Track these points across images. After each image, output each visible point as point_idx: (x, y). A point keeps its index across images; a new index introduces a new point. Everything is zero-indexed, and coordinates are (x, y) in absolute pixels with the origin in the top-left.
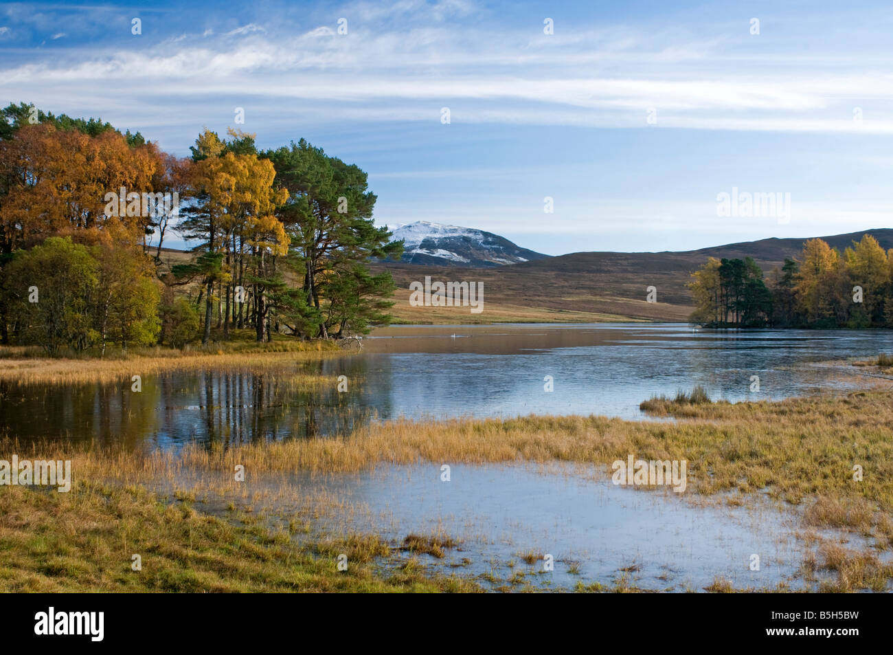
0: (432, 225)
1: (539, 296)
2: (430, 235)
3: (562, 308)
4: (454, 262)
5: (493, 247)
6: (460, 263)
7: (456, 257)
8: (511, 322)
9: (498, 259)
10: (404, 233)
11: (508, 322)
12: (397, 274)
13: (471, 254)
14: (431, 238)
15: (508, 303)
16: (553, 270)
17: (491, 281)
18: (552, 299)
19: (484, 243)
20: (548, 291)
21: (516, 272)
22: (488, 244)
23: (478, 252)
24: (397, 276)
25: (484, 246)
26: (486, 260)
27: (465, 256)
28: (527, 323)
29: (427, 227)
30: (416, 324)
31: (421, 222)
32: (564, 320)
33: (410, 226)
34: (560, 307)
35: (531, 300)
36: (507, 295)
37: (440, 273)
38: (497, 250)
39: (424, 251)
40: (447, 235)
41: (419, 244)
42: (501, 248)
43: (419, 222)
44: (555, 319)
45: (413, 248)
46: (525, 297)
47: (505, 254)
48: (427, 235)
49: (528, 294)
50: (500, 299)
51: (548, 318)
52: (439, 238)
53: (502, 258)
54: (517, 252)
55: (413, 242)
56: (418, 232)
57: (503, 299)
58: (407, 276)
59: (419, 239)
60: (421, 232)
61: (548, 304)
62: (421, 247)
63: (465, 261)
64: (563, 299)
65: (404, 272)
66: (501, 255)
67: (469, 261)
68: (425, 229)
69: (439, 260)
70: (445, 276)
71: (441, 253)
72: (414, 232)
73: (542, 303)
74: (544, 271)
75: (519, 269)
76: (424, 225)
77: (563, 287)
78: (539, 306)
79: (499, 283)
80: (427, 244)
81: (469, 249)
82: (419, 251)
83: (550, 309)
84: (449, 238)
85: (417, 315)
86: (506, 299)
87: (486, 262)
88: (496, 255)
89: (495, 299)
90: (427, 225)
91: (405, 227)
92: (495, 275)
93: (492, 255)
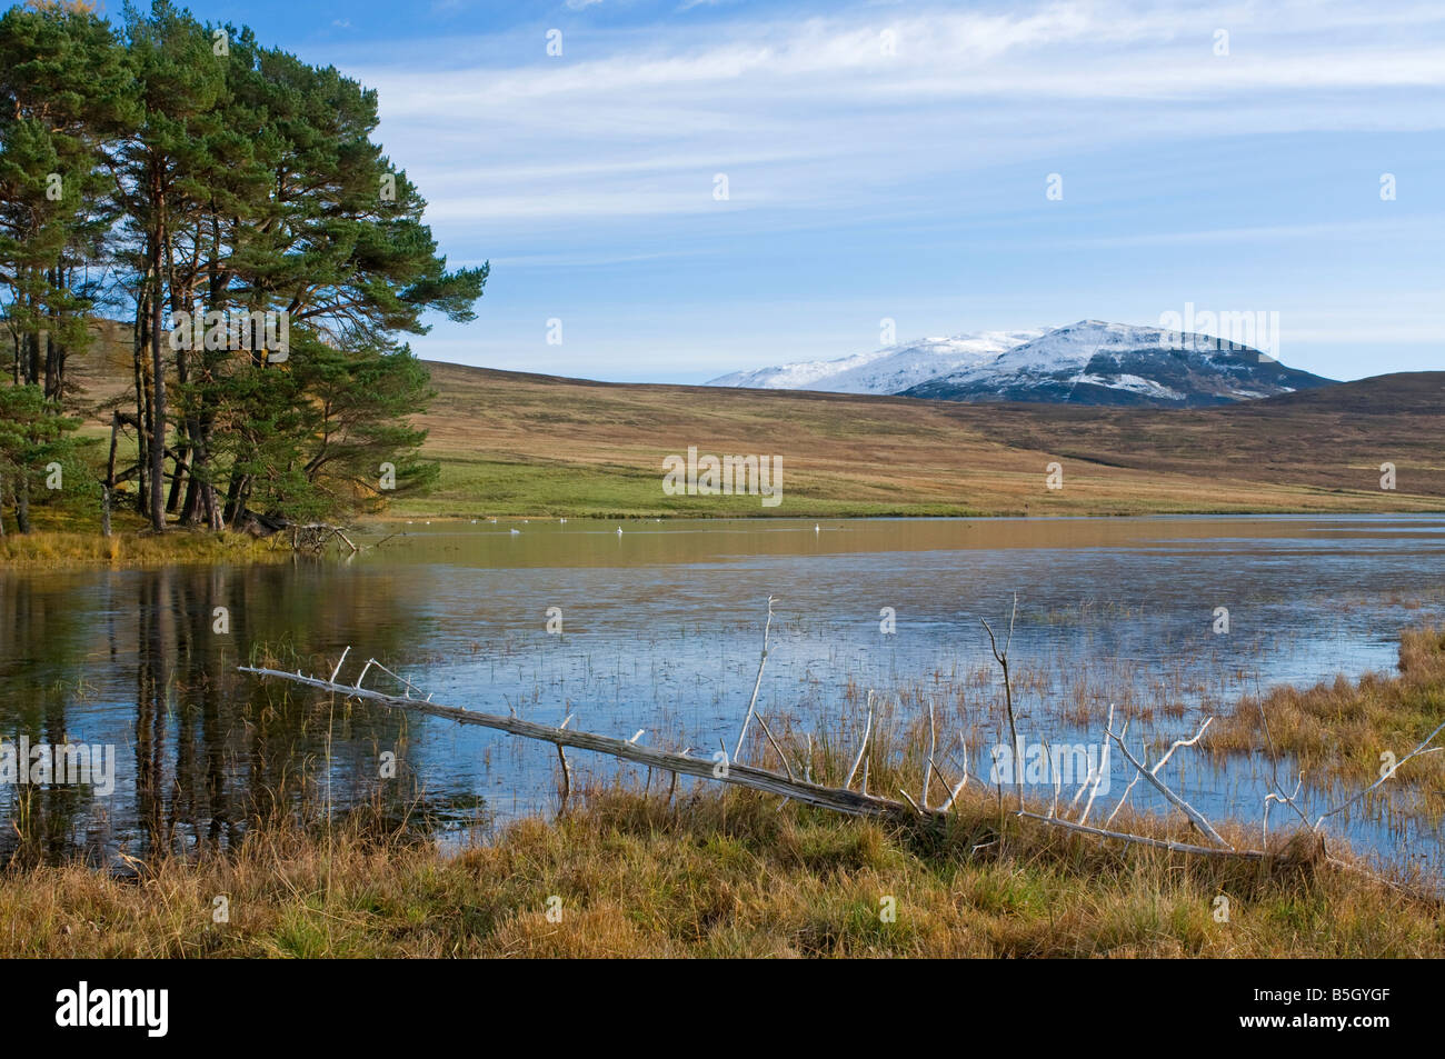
0: (1111, 328)
1: (1300, 461)
2: (1106, 348)
3: (1340, 486)
4: (1153, 399)
5: (1234, 367)
6: (1165, 401)
7: (1158, 389)
8: (1198, 513)
9: (1243, 393)
10: (1055, 344)
11: (1192, 513)
12: (1014, 421)
13: (1188, 383)
14: (1109, 353)
15: (1231, 477)
16: (1337, 410)
17: (1205, 433)
18: (1327, 467)
19: (1214, 361)
20: (1320, 451)
21: (1261, 414)
22: (1223, 363)
23: (1203, 378)
24: (1015, 425)
25: (1215, 367)
26: (1219, 394)
27: (1175, 386)
28: (1232, 513)
29: (1099, 332)
30: (989, 516)
31: (1089, 322)
32: (1322, 507)
33: (1066, 331)
34: (1340, 483)
35: (1282, 470)
36: (1235, 461)
37: (1102, 418)
38: (1241, 375)
39: (1094, 379)
40: (1139, 347)
41: (1085, 365)
42: (1250, 369)
43: (1085, 322)
44: (1305, 506)
45: (1073, 372)
46: (1270, 465)
47: (1256, 382)
48: (1101, 347)
49: (1277, 458)
50: (1215, 468)
51: (1290, 504)
52: (1125, 353)
53: (1251, 389)
54: (1281, 377)
55: (1071, 361)
56: (1082, 343)
57: (1222, 469)
58: (1033, 424)
59: (1082, 355)
60: (1089, 342)
61: (1313, 478)
62: (1088, 371)
63: (1177, 396)
64: (1350, 467)
65: (1029, 418)
66: (1249, 383)
67: (1184, 397)
68: (1097, 335)
69: (1124, 396)
70: (1111, 424)
71: (1127, 381)
72: (1076, 342)
73: (1302, 476)
74: (1321, 411)
75: (1267, 408)
76: (1095, 327)
77: (1355, 442)
78: (1296, 481)
79: (1220, 437)
80: (1101, 365)
81: (1184, 373)
82: (1084, 379)
83: (1317, 487)
84: (1144, 352)
85: (1009, 499)
86: (1228, 469)
87: (1219, 398)
88: (1239, 383)
89: (1206, 468)
90: (1100, 327)
91: (1057, 333)
92: (1212, 421)
93: (1232, 384)
